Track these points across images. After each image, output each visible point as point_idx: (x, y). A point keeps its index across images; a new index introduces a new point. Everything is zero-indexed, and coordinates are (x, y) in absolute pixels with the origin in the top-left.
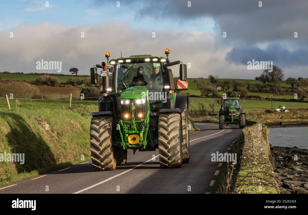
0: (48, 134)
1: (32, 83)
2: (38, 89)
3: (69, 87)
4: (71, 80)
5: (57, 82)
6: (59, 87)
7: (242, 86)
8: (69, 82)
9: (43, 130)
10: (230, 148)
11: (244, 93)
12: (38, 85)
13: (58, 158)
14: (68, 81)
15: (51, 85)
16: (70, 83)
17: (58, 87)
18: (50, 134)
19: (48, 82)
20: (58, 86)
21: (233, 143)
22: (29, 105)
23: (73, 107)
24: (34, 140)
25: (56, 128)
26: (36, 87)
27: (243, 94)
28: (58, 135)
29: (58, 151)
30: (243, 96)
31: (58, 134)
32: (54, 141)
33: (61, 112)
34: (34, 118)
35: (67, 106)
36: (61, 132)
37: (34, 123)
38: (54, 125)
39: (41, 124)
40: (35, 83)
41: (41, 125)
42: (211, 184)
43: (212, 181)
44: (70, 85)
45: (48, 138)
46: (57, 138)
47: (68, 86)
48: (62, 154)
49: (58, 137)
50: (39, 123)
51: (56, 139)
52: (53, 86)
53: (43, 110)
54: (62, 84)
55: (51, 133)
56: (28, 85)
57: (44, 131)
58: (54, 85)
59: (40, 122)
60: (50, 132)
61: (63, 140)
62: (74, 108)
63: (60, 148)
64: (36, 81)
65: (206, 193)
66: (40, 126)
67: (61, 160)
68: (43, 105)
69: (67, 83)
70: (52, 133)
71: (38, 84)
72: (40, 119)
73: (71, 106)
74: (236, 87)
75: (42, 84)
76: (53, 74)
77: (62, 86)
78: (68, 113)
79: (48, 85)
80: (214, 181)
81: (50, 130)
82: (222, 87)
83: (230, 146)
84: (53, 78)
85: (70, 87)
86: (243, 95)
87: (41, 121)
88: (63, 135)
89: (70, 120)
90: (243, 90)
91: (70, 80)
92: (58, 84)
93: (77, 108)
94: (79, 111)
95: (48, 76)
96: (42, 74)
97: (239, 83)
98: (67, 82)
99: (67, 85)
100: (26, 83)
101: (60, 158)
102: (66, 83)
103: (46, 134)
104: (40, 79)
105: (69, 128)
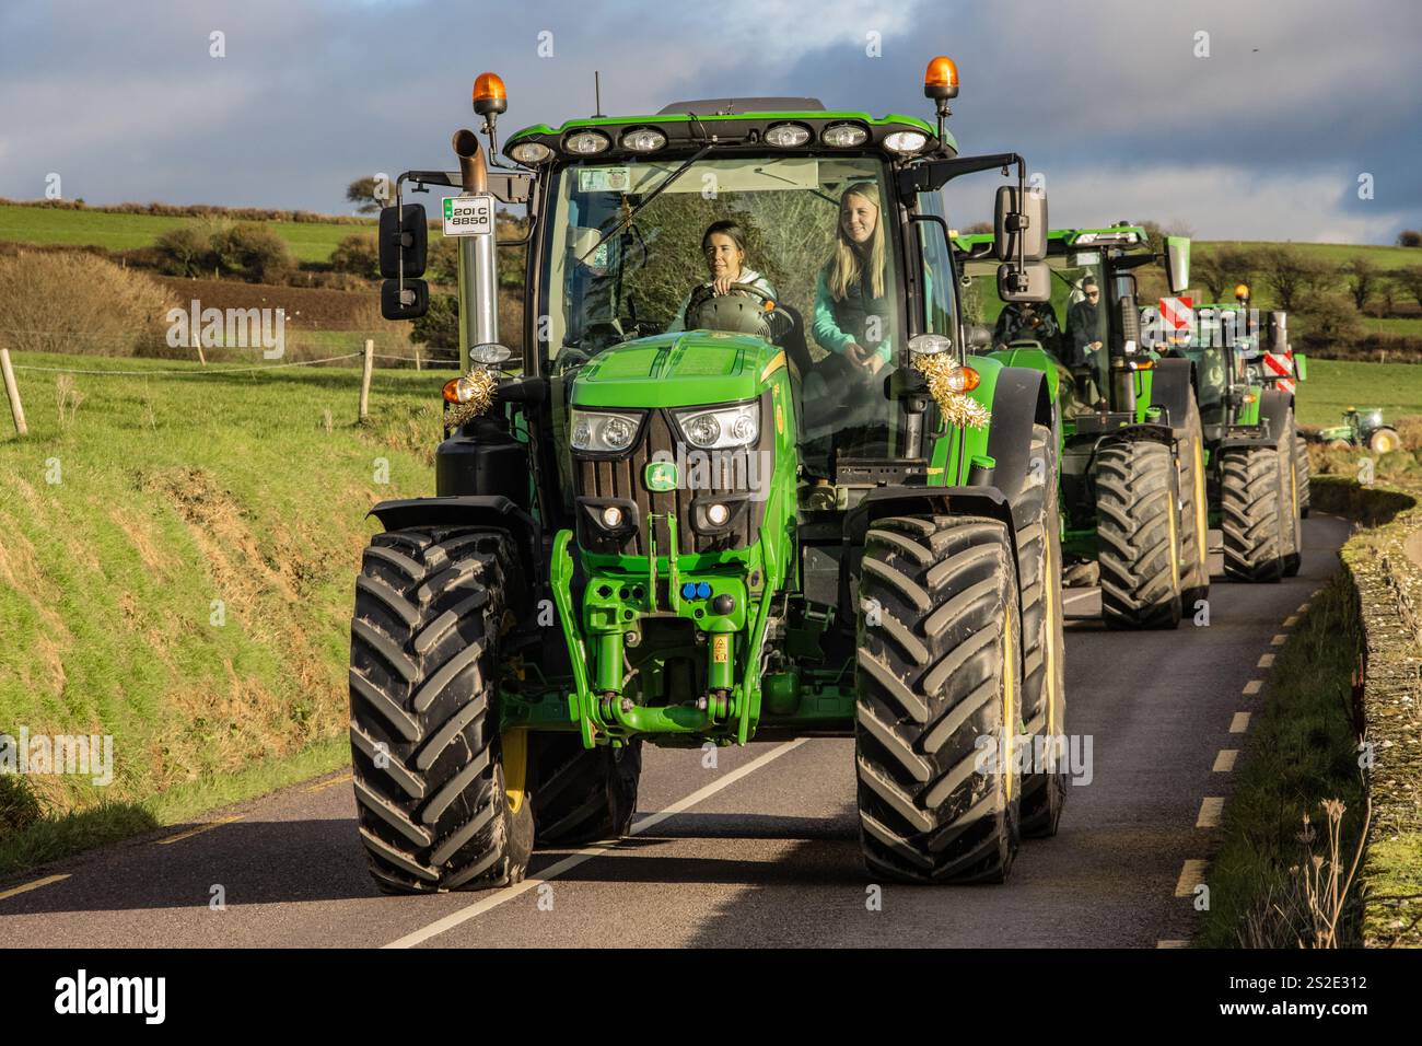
0: (242, 576)
1: (136, 262)
2: (171, 294)
3: (348, 289)
4: (360, 249)
5: (276, 261)
6: (292, 283)
7: (1322, 285)
8: (345, 259)
9: (217, 552)
10: (1273, 656)
11: (1333, 321)
12: (168, 273)
13: (298, 710)
14: (341, 251)
15: (245, 276)
16: (351, 262)
17: (286, 287)
18: (252, 574)
19: (225, 257)
20: (284, 282)
21: (1286, 624)
22: (129, 400)
23: (379, 416)
24: (168, 613)
25: (286, 541)
26: (158, 283)
27: (1329, 329)
28: (301, 577)
29: (300, 669)
30: (1331, 342)
31: (297, 574)
32: (277, 618)
33: (313, 445)
34: (164, 482)
35: (343, 406)
36: (314, 565)
37: (162, 511)
38: (277, 521)
39: (200, 518)
40: (155, 260)
41: (205, 525)
42: (1180, 884)
43: (1187, 862)
44: (353, 272)
45: (242, 600)
46: (295, 598)
47: (341, 283)
48: (320, 691)
49: (298, 592)
50: (190, 515)
51: (291, 605)
52: (257, 281)
53: (215, 439)
54: (305, 267)
55: (262, 566)
56: (112, 271)
57: (223, 561)
58: (260, 272)
59: (198, 509)
60: (255, 562)
61: (330, 610)
62: (386, 423)
63: (312, 657)
64: (157, 249)
65: (1162, 945)
66: (197, 532)
67: (320, 727)
68: (206, 401)
69: (334, 266)
70: (268, 571)
71: (173, 268)
72: (200, 491)
73: (369, 405)
74: (1293, 291)
75: (191, 269)
76: (254, 210)
77: (304, 279)
78: (354, 453)
79: (226, 272)
80: (1198, 862)
81: (256, 555)
82: (1212, 289)
83: (1273, 643)
84: (254, 234)
85: (353, 287)
86: (1329, 336)
87: (206, 499)
88: (324, 580)
89: (368, 496)
90: (1333, 304)
91: (354, 248)
92: (285, 271)
93: (405, 421)
94: (413, 441)
95: (227, 225)
96: (192, 212)
97: (1310, 269)
98: (333, 256)
99: (333, 275)
100: (102, 263)
101: (310, 713)
102: (331, 262)
103: (231, 578)
104: (183, 242)
105: (360, 538)
